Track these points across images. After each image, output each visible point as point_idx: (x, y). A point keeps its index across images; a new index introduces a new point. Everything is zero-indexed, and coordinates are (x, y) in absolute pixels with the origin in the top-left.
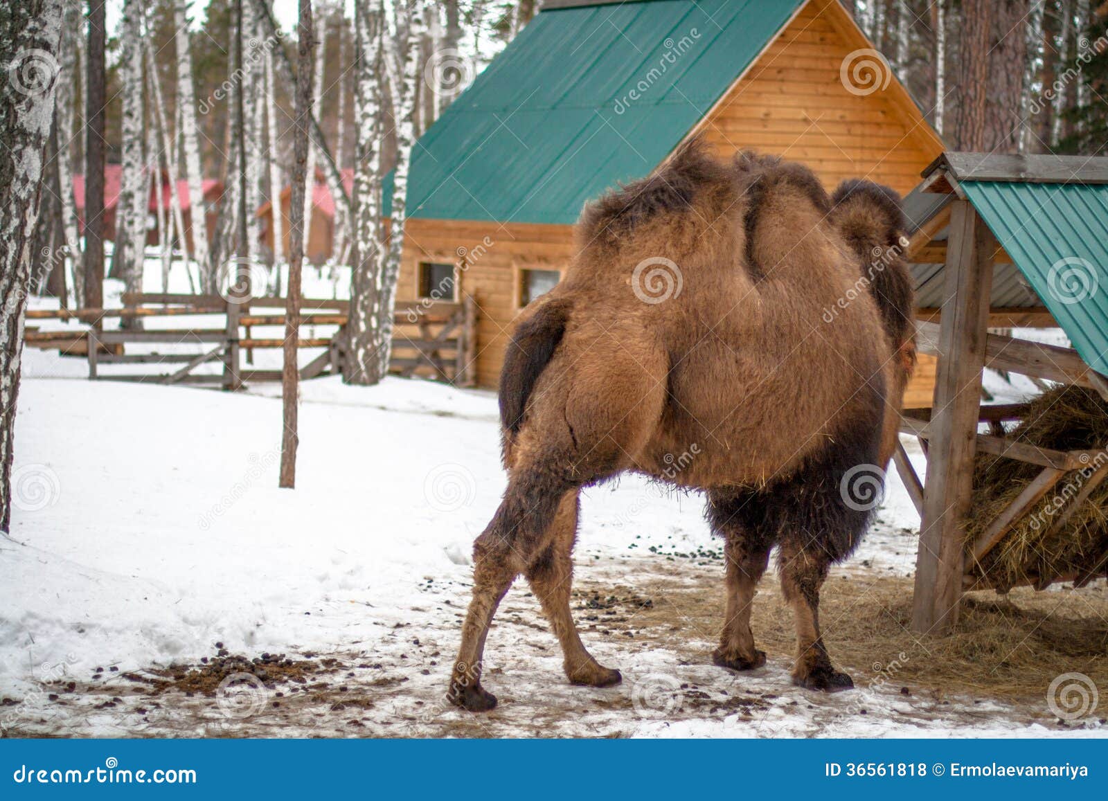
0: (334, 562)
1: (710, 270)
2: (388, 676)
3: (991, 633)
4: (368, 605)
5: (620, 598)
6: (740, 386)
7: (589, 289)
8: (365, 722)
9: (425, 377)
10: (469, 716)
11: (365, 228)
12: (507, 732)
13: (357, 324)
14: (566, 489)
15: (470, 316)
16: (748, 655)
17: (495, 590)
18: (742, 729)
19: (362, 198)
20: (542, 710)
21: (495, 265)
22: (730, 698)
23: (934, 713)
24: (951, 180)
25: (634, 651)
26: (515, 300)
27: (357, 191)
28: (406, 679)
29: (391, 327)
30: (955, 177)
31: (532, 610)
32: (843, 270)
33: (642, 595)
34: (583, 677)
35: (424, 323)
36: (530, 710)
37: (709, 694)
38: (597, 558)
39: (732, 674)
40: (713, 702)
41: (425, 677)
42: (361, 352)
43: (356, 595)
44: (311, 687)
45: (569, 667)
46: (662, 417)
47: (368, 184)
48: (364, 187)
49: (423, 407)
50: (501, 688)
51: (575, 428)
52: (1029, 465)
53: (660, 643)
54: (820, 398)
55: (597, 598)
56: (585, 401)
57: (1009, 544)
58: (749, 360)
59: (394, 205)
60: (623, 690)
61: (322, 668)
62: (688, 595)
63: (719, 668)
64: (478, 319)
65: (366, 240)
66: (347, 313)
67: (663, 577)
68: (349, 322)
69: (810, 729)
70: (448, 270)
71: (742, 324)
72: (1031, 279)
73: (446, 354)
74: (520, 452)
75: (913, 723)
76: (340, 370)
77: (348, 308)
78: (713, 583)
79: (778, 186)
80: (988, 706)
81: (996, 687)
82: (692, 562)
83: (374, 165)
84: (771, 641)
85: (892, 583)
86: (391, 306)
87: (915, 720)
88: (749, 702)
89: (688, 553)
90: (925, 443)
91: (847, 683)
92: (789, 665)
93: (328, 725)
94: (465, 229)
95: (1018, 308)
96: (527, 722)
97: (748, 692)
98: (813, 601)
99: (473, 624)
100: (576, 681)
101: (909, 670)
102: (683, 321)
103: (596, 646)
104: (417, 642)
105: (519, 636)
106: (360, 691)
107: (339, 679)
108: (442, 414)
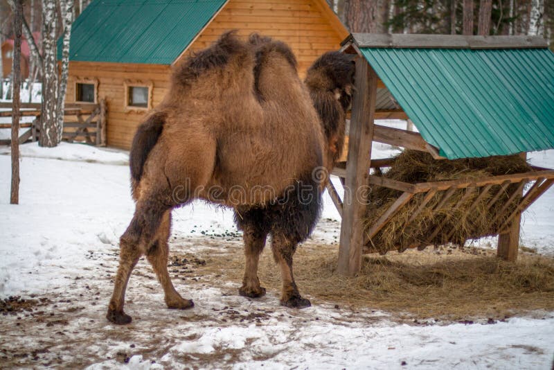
0: (42, 245)
1: (237, 97)
2: (74, 306)
3: (378, 275)
4: (61, 267)
5: (189, 260)
6: (252, 155)
7: (175, 107)
8: (65, 333)
9: (80, 142)
10: (118, 327)
11: (48, 66)
12: (138, 336)
13: (46, 116)
14: (166, 209)
15: (103, 111)
16: (257, 290)
17: (131, 262)
18: (258, 331)
19: (47, 52)
20: (155, 323)
21: (115, 84)
22: (250, 313)
23: (352, 319)
24: (355, 47)
25: (199, 289)
26: (126, 103)
27: (44, 48)
28: (84, 308)
29: (63, 117)
30: (358, 46)
31: (145, 268)
32: (303, 96)
33: (200, 258)
34: (175, 304)
35: (80, 115)
36: (149, 323)
37: (239, 311)
38: (175, 238)
39: (250, 300)
40: (241, 316)
41: (94, 307)
42: (48, 130)
43: (54, 262)
44: (36, 314)
45: (167, 299)
46: (214, 172)
47: (50, 44)
48: (48, 46)
49: (81, 158)
50: (133, 311)
51: (170, 178)
52: (396, 191)
53: (212, 285)
54: (292, 161)
55: (177, 260)
56: (174, 164)
57: (386, 230)
58: (257, 141)
59: (63, 54)
60: (195, 310)
61: (40, 303)
62: (223, 257)
63: (243, 297)
64: (107, 112)
65: (49, 73)
66: (40, 110)
67: (210, 248)
68: (42, 114)
69: (292, 330)
70: (91, 87)
71: (253, 125)
72: (396, 97)
73: (91, 130)
74: (142, 191)
75: (342, 325)
76: (37, 139)
77: (41, 107)
78: (235, 250)
79: (271, 53)
80: (379, 313)
81: (381, 303)
82: (223, 239)
83: (53, 35)
84: (267, 282)
85: (325, 248)
86: (63, 106)
87: (343, 322)
88: (259, 315)
89: (221, 234)
90: (343, 180)
91: (308, 304)
92: (278, 294)
93: (46, 334)
94: (99, 66)
95: (387, 110)
96: (147, 329)
97: (259, 310)
98: (290, 262)
99: (120, 280)
100: (171, 307)
101: (338, 295)
102: (223, 123)
103: (179, 287)
104: (88, 287)
105: (139, 282)
106: (61, 315)
107: (49, 309)
108: (90, 161)
